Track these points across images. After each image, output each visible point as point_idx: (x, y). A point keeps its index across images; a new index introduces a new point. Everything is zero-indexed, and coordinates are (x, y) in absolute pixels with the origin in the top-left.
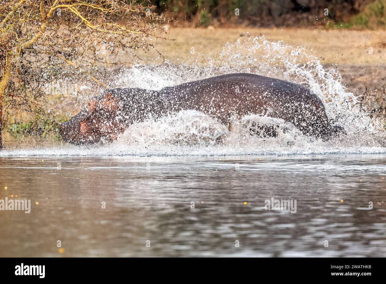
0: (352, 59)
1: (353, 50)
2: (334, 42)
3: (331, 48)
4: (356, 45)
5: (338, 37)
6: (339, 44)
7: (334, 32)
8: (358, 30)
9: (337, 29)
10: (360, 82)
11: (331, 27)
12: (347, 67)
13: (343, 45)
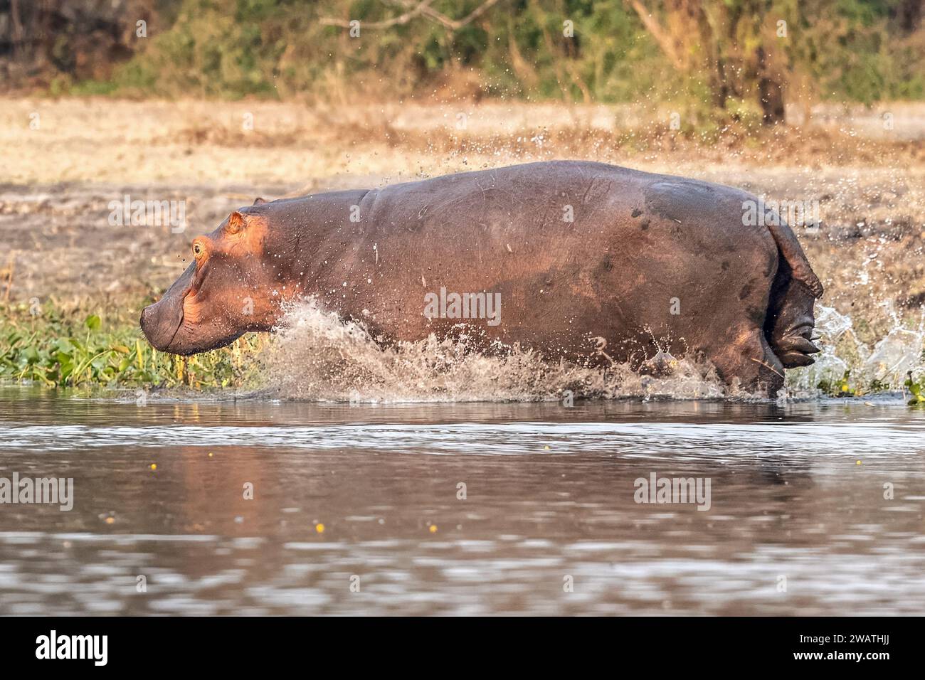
0: (124, 170)
1: (123, 149)
2: (74, 128)
3: (68, 144)
4: (130, 136)
5: (83, 117)
6: (88, 134)
7: (71, 105)
8: (131, 98)
9: (80, 96)
10: (147, 227)
11: (64, 91)
12: (110, 191)
13: (98, 137)
